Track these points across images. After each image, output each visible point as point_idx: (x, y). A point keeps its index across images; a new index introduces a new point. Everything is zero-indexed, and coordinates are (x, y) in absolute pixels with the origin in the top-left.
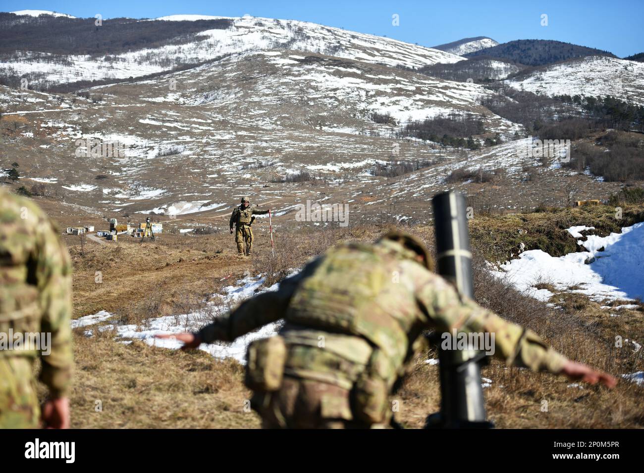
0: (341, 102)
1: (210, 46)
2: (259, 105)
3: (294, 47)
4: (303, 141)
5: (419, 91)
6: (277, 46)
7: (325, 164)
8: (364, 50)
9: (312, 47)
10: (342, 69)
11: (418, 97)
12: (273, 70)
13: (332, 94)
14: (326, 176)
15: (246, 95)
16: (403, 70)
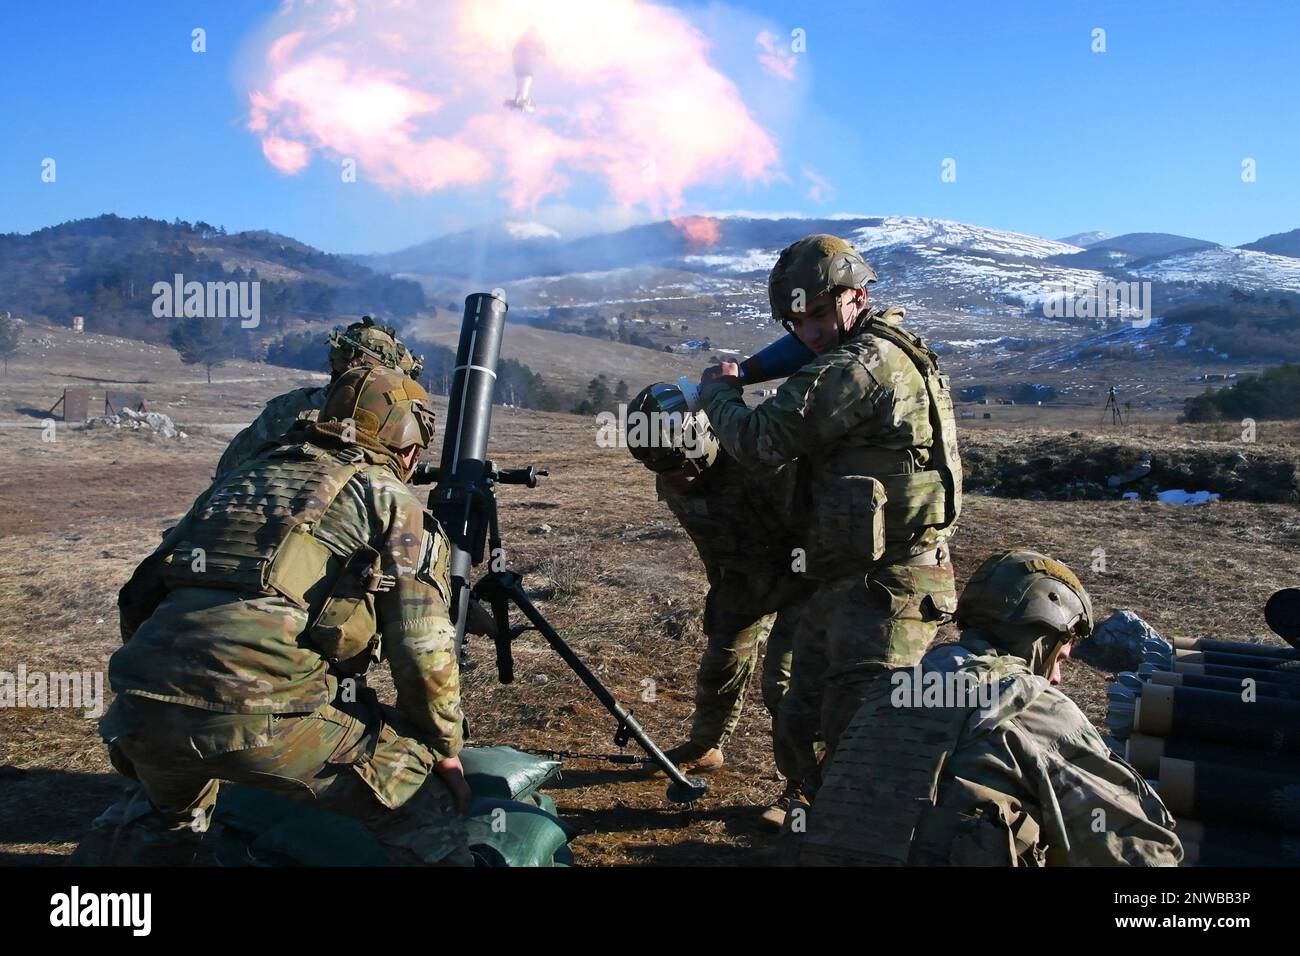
0: (977, 287)
1: (864, 241)
2: (906, 290)
3: (936, 240)
4: (945, 320)
5: (1046, 277)
6: (921, 240)
7: (965, 340)
8: (995, 243)
9: (951, 241)
10: (979, 259)
11: (1045, 282)
12: (921, 260)
13: (969, 280)
14: (967, 352)
15: (895, 282)
16: (1029, 260)
